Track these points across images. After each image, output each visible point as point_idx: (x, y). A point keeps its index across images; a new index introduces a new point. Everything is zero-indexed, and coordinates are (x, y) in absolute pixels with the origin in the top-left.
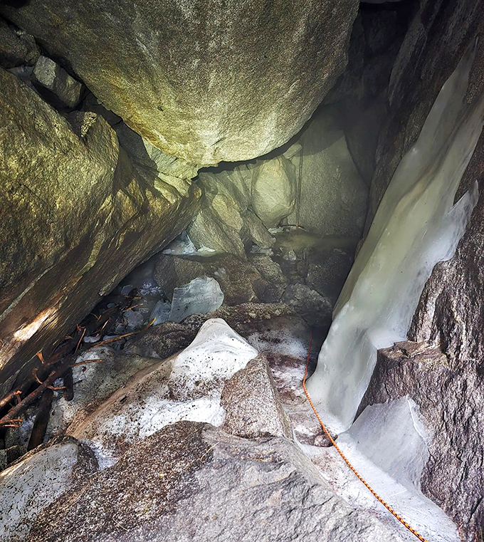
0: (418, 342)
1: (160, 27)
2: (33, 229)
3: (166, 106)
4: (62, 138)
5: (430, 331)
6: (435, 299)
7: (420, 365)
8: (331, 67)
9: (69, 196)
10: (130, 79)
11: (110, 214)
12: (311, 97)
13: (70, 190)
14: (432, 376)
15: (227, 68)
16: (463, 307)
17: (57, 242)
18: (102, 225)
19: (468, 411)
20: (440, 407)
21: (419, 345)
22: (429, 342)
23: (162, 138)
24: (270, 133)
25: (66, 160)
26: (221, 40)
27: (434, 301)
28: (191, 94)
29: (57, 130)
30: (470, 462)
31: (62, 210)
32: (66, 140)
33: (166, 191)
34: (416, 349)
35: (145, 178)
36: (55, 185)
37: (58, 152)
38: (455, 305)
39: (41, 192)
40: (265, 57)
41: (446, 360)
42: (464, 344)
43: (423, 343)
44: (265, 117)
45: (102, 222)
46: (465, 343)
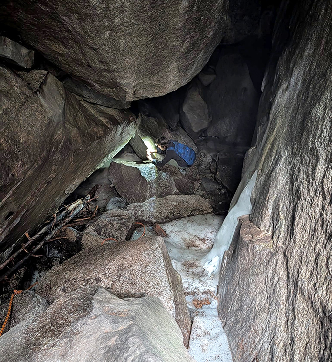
0: (262, 230)
1: (77, 12)
2: (5, 157)
3: (93, 65)
4: (20, 94)
5: (269, 223)
6: (272, 201)
7: (258, 246)
8: (215, 26)
9: (29, 133)
10: (66, 46)
11: (63, 141)
12: (202, 49)
13: (30, 129)
14: (263, 255)
15: (132, 36)
16: (285, 209)
17: (24, 164)
18: (57, 149)
19: (276, 280)
20: (264, 276)
21: (261, 232)
22: (267, 231)
23: (96, 85)
24: (174, 77)
25: (24, 108)
26: (123, 17)
27: (272, 203)
28: (108, 55)
29: (16, 88)
30: (273, 312)
31: (26, 142)
32: (23, 94)
33: (107, 120)
34: (259, 235)
35: (92, 111)
36: (18, 126)
37: (17, 104)
38: (281, 207)
39: (9, 132)
40: (160, 25)
41: (272, 244)
42: (282, 235)
43: (264, 231)
44: (168, 66)
45: (57, 148)
46: (282, 233)
